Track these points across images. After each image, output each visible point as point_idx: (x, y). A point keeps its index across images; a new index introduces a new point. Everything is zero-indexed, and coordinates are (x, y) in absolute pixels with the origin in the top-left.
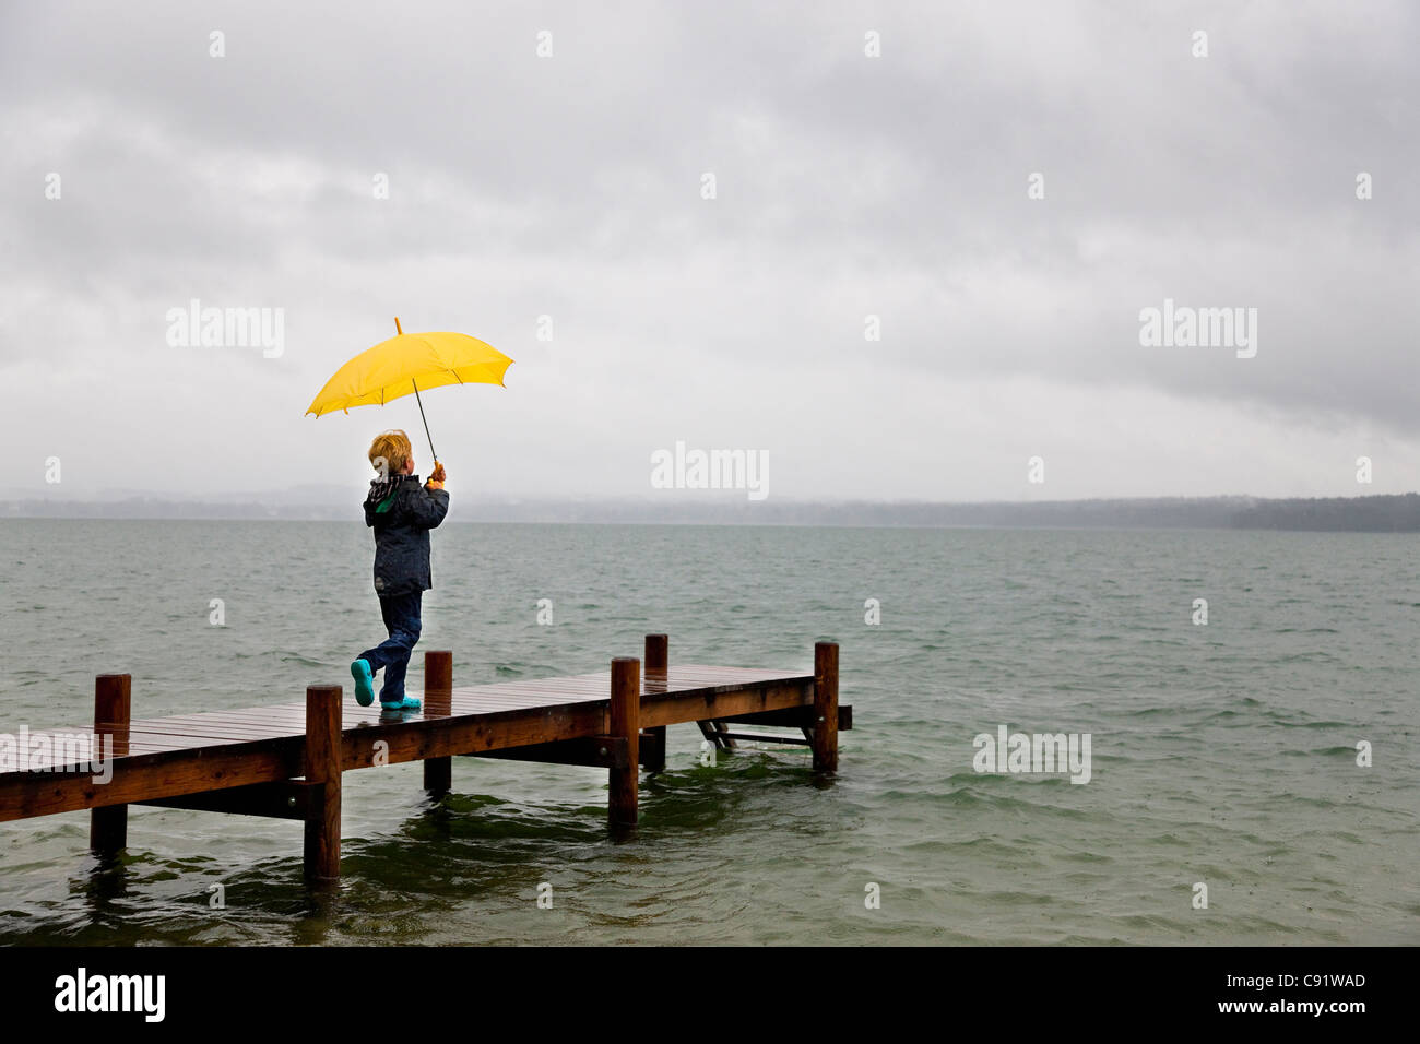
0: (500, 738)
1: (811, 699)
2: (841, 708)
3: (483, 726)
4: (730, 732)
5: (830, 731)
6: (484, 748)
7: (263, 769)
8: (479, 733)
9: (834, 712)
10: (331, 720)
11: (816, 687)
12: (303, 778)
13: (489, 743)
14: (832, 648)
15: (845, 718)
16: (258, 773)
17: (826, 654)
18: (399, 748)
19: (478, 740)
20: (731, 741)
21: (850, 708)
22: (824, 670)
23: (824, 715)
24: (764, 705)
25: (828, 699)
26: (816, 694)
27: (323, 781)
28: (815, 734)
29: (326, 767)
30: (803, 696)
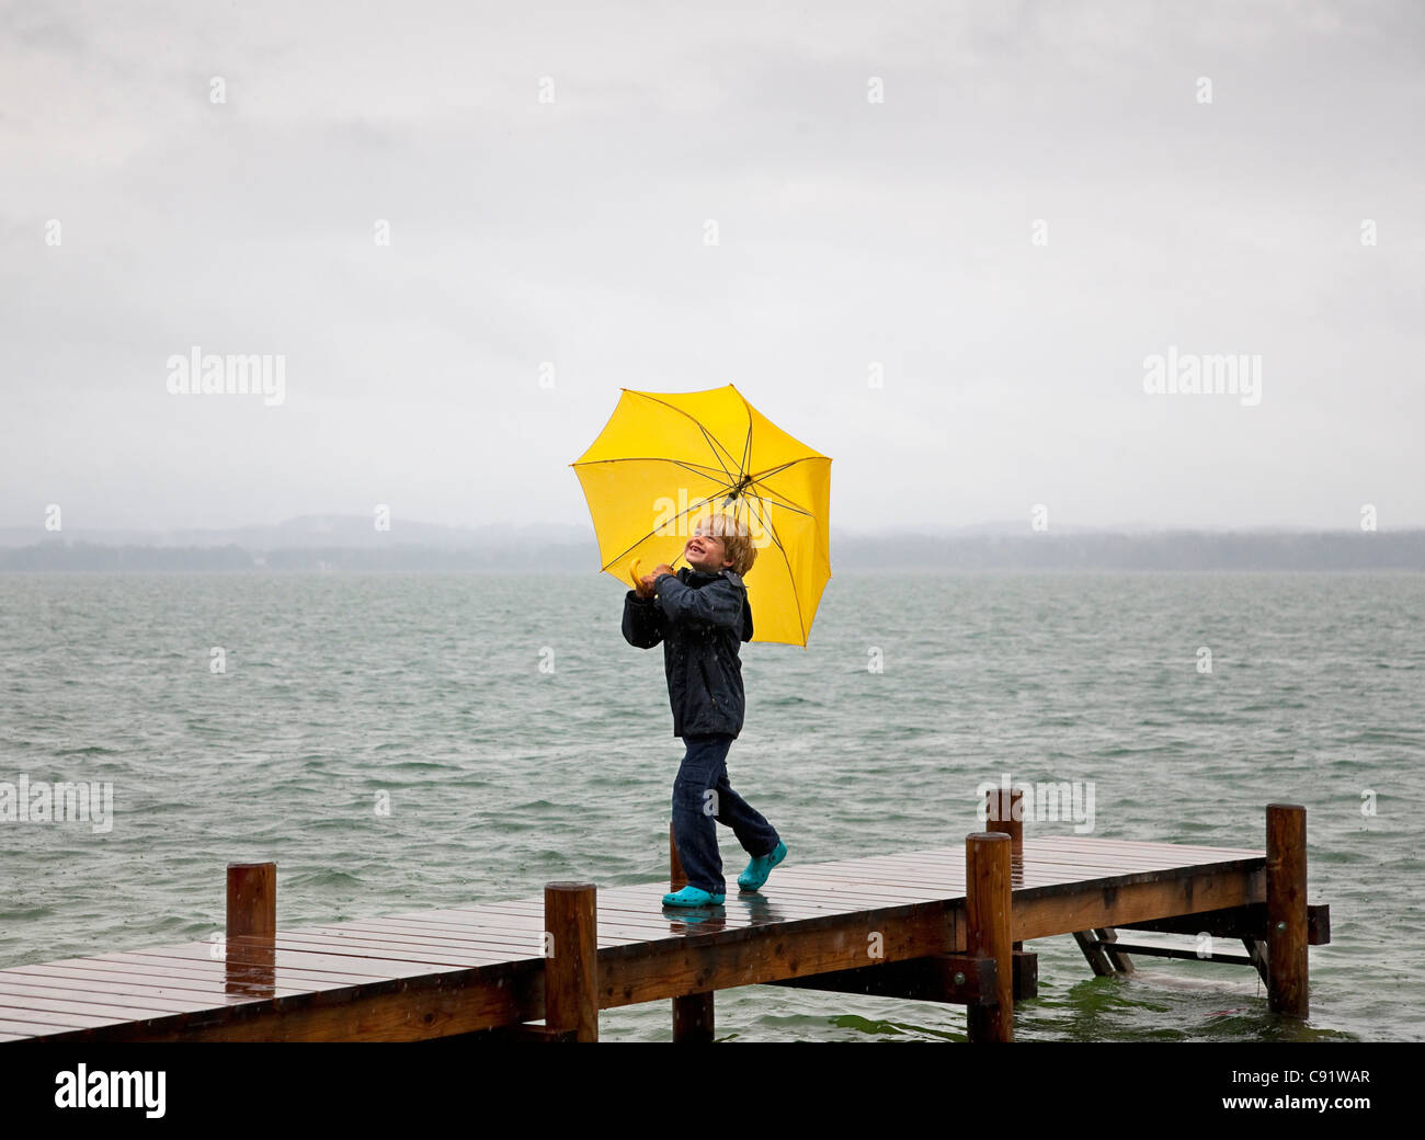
0: (809, 959)
1: (1261, 894)
2: (1311, 908)
3: (784, 941)
4: (1119, 941)
5: (1296, 944)
6: (788, 975)
7: (488, 1008)
8: (779, 951)
9: (1302, 916)
10: (583, 935)
11: (1269, 875)
12: (542, 1022)
13: (794, 967)
14: (1295, 813)
15: (1318, 925)
16: (480, 1015)
17: (1285, 824)
18: (670, 976)
19: (778, 962)
20: (1121, 955)
21: (1326, 908)
22: (1282, 849)
23: (1287, 920)
24: (1190, 905)
25: (1292, 894)
26: (1270, 887)
27: (575, 1028)
28: (1271, 950)
29: (576, 1006)
30: (1248, 890)
